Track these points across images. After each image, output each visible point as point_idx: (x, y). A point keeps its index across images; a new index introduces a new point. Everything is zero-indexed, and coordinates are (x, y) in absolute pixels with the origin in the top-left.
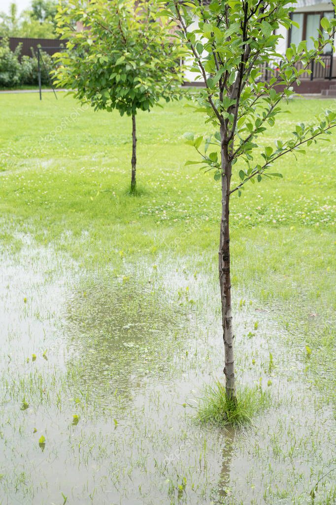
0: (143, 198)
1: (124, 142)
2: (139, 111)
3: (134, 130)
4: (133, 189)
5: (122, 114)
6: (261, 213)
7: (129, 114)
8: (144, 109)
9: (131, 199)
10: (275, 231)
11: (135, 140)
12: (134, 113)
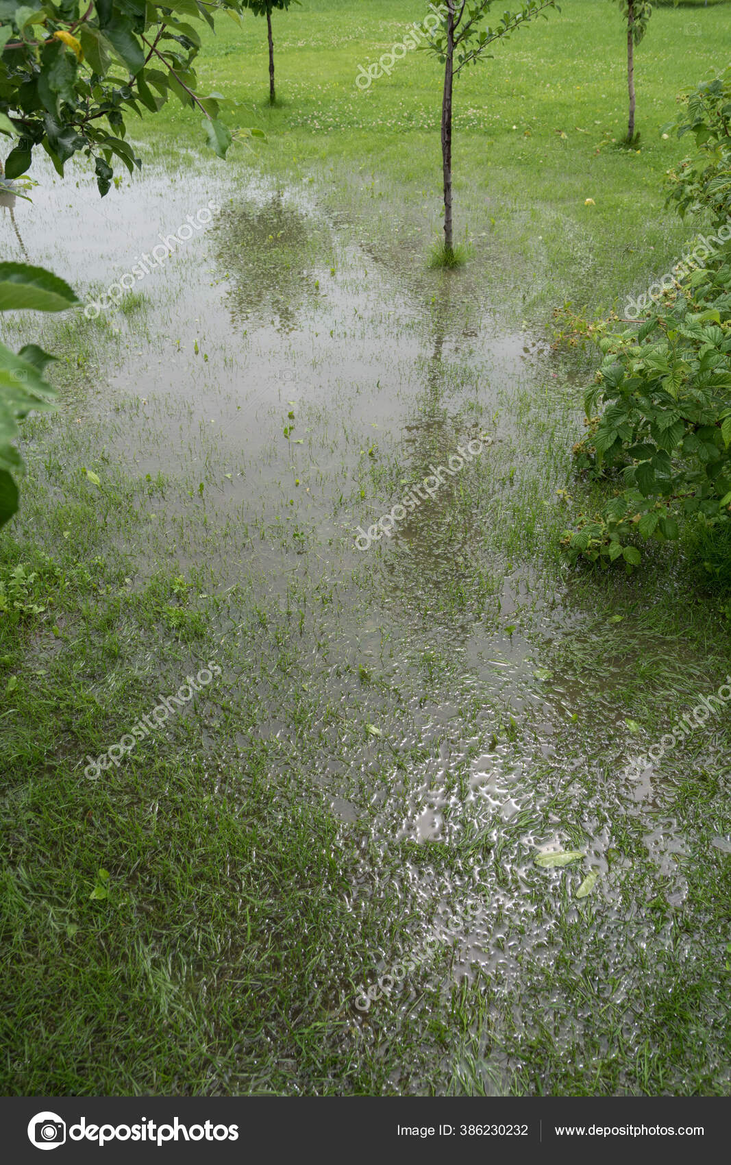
0: (285, 110)
1: (223, 52)
2: (274, 9)
3: (270, 33)
4: (273, 100)
5: (256, 15)
6: (410, 119)
7: (263, 14)
8: (281, 7)
9: (274, 111)
10: (429, 135)
11: (271, 44)
12: (269, 13)
